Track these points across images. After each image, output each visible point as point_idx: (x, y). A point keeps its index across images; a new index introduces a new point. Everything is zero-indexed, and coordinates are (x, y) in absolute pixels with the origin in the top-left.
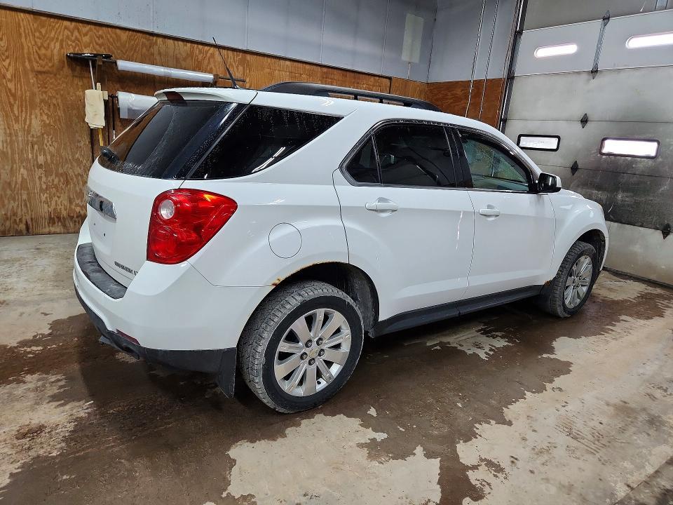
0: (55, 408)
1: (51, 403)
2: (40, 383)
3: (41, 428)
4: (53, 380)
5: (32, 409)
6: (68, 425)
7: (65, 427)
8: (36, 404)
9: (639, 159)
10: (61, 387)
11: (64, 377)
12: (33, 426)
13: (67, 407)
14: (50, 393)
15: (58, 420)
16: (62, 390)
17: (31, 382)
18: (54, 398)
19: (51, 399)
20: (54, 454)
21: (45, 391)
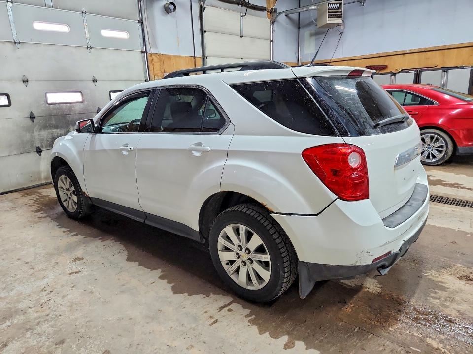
0: (447, 283)
1: (448, 287)
2: (448, 304)
3: (460, 278)
4: (437, 301)
5: (461, 290)
6: (444, 272)
7: (447, 272)
8: (457, 292)
9: (74, 104)
10: (435, 293)
11: (428, 298)
12: (464, 280)
13: (439, 279)
14: (445, 293)
15: (448, 276)
16: (436, 290)
17: (454, 309)
18: (444, 289)
19: (446, 289)
20: (459, 265)
21: (446, 296)
